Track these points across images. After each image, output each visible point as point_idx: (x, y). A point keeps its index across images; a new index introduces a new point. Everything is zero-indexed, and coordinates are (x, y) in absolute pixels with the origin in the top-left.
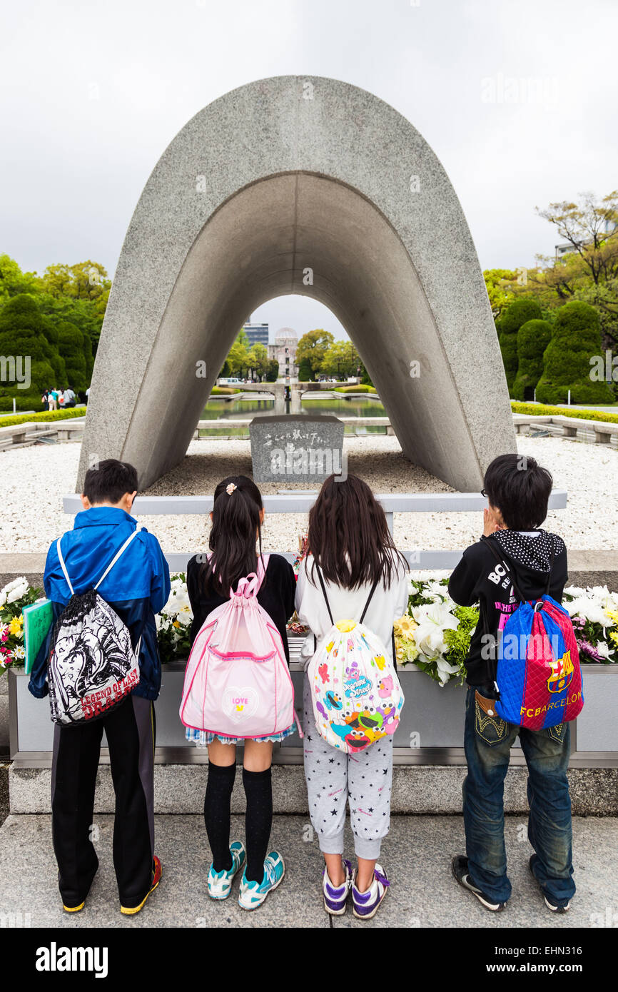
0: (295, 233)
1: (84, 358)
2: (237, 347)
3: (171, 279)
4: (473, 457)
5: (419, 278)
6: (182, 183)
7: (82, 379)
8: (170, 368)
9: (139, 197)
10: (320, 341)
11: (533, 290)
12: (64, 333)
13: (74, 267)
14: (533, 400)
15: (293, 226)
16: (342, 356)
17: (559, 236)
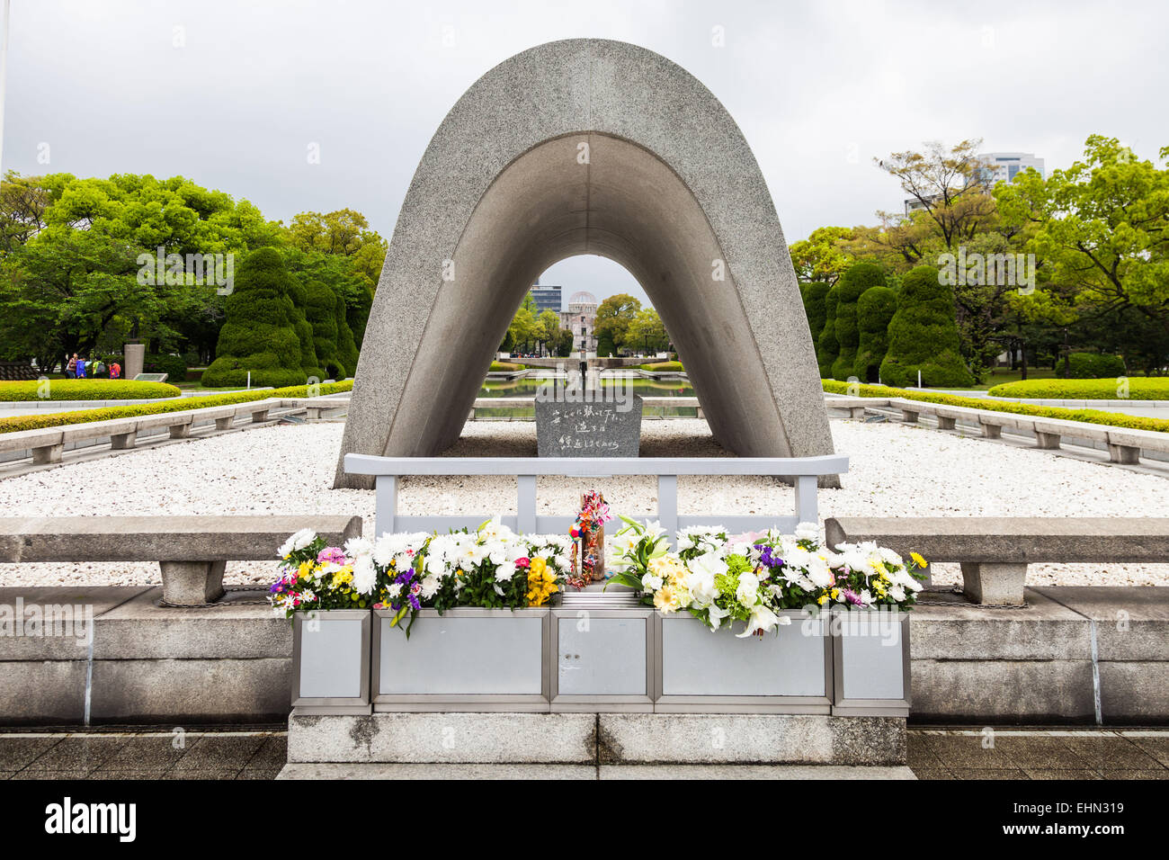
0: (588, 192)
1: (336, 324)
2: (523, 313)
3: (454, 238)
4: (783, 436)
5: (718, 242)
6: (469, 141)
7: (333, 349)
8: (448, 333)
9: (423, 154)
10: (625, 307)
11: (875, 252)
12: (314, 294)
13: (328, 216)
14: (878, 382)
15: (586, 184)
16: (651, 327)
17: (903, 191)
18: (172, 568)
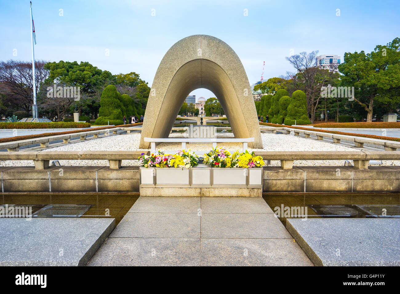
6: (171, 61)
10: (214, 102)
18: (111, 161)
